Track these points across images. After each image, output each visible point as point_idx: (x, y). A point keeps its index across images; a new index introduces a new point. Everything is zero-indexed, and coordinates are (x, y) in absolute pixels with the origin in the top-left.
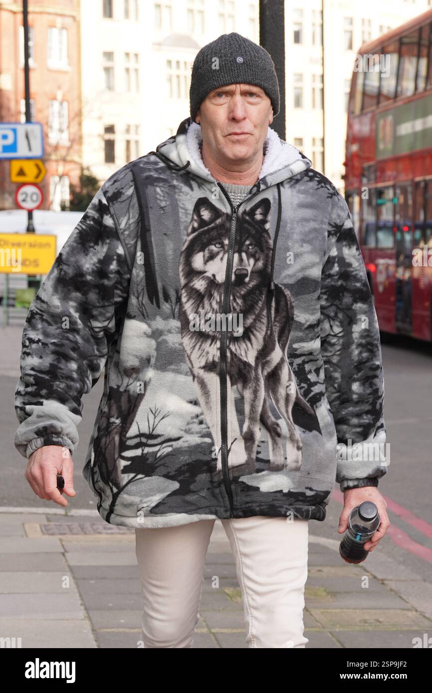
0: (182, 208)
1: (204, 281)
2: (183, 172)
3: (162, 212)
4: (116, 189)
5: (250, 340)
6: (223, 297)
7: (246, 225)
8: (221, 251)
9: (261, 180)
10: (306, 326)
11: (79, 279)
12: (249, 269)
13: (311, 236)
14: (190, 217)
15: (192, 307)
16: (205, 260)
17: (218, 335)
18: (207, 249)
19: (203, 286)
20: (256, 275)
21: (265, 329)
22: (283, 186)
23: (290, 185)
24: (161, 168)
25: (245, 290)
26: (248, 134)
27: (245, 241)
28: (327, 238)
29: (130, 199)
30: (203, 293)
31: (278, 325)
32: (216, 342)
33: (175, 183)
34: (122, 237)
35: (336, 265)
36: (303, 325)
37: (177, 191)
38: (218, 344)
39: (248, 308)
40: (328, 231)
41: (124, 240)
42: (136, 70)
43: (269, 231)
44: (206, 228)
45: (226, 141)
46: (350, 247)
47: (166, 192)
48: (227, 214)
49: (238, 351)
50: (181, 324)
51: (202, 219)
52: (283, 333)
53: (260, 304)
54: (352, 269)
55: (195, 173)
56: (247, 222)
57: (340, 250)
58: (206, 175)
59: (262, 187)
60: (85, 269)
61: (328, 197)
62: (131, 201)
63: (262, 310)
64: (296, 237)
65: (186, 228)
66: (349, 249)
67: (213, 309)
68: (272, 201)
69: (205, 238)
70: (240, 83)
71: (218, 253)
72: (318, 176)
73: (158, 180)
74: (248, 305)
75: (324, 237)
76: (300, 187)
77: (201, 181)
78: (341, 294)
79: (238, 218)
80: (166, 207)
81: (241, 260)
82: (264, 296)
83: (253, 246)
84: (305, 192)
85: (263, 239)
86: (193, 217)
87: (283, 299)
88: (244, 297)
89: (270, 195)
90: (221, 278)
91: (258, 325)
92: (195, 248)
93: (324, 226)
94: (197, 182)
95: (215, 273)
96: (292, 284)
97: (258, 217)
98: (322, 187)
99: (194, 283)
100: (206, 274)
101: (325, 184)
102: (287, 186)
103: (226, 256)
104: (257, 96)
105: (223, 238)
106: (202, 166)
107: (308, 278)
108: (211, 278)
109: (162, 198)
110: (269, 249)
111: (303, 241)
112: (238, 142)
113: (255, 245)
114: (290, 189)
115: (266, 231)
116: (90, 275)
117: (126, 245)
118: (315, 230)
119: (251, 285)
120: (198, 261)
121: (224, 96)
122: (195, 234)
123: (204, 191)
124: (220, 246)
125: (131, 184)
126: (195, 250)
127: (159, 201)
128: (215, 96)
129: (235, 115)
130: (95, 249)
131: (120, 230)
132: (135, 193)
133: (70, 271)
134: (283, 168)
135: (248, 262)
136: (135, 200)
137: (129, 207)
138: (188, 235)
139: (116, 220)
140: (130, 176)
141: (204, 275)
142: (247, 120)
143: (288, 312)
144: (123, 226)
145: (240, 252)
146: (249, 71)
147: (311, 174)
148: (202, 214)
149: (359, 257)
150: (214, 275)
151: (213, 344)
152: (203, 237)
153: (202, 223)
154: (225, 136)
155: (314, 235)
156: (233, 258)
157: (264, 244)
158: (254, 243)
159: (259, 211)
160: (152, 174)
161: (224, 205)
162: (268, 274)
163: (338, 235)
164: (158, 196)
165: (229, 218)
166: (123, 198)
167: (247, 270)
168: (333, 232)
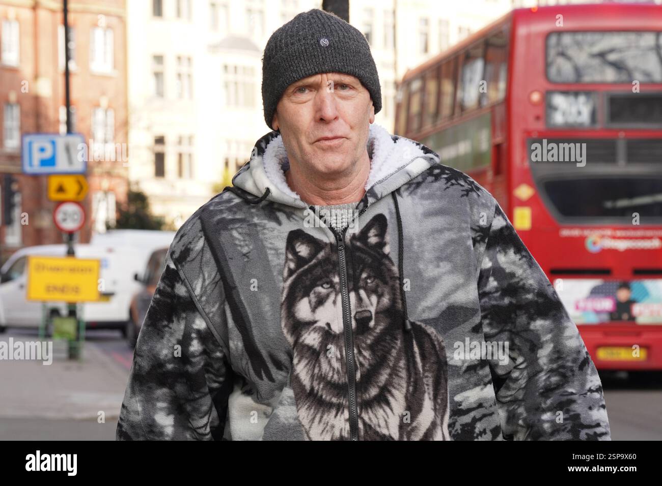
0: (271, 249)
1: (316, 334)
2: (264, 203)
3: (246, 260)
4: (183, 246)
5: (388, 404)
6: (344, 351)
7: (358, 254)
8: (332, 292)
9: (368, 192)
10: (464, 369)
11: (159, 371)
12: (373, 310)
13: (449, 251)
14: (283, 257)
15: (306, 370)
16: (313, 306)
17: (344, 402)
18: (313, 292)
19: (316, 340)
20: (382, 316)
21: (405, 385)
22: (400, 194)
23: (409, 192)
24: (237, 205)
25: (372, 338)
26: (343, 138)
27: (361, 274)
28: (472, 248)
29: (201, 254)
30: (318, 349)
31: (430, 375)
32: (343, 410)
33: (256, 220)
34: (199, 306)
35: (491, 279)
36: (460, 368)
37: (259, 228)
38: (346, 414)
39: (378, 360)
40: (472, 238)
41: (203, 309)
42: (189, 76)
43: (390, 256)
44: (306, 267)
45: (314, 151)
46: (506, 253)
47: (245, 234)
48: (331, 244)
49: (375, 421)
50: (295, 392)
51: (300, 256)
52: (438, 385)
53: (394, 352)
54: (516, 280)
55: (280, 202)
56: (358, 249)
57: (493, 259)
58: (293, 201)
59: (371, 200)
60: (162, 357)
61: (463, 196)
62: (202, 256)
63: (398, 359)
64: (428, 255)
65: (281, 273)
66: (505, 255)
67: (334, 369)
68: (388, 217)
69: (307, 279)
70: (326, 72)
71: (328, 296)
72: (447, 172)
73: (234, 221)
74: (378, 355)
75: (468, 248)
76: (423, 191)
77: (290, 210)
78: (513, 316)
79: (346, 248)
80: (250, 252)
81: (360, 299)
82: (399, 342)
83: (372, 279)
84: (430, 197)
85: (383, 267)
86: (287, 257)
87: (426, 339)
88: (371, 348)
89: (385, 208)
90: (337, 327)
91: (396, 380)
92: (297, 294)
93: (464, 234)
94: (285, 212)
95: (329, 322)
96: (434, 319)
97: (373, 240)
98: (453, 184)
99: (303, 338)
100: (318, 324)
101: (456, 180)
102: (405, 194)
103: (339, 298)
104: (351, 88)
105: (331, 275)
106: (287, 190)
107: (453, 306)
108: (325, 328)
109: (242, 243)
110: (393, 278)
111: (439, 259)
112: (331, 149)
113: (375, 277)
114: (410, 197)
115: (387, 257)
116: (170, 364)
117: (207, 314)
118: (452, 242)
119: (378, 331)
120: (303, 309)
121: (307, 91)
122: (294, 276)
123: (295, 222)
124: (329, 286)
125: (200, 235)
126: (296, 297)
127: (239, 248)
128: (295, 93)
129: (323, 114)
130: (171, 328)
131: (196, 296)
132: (206, 245)
133: (145, 364)
134: (396, 172)
135: (370, 300)
136: (208, 255)
137: (201, 265)
138: (285, 280)
139: (189, 286)
140: (198, 225)
141: (316, 325)
142: (341, 120)
143: (438, 356)
144: (198, 291)
145: (356, 290)
146: (338, 55)
147: (437, 171)
148: (298, 250)
149: (521, 262)
150: (328, 325)
151: (339, 414)
152: (304, 278)
153: (300, 261)
154: (312, 144)
155: (453, 248)
156: (349, 299)
157: (387, 274)
158: (372, 274)
159: (372, 232)
160: (225, 215)
161: (325, 234)
162: (399, 311)
163: (486, 241)
164: (237, 242)
165: (333, 248)
166: (193, 255)
167: (370, 312)
168: (479, 238)
